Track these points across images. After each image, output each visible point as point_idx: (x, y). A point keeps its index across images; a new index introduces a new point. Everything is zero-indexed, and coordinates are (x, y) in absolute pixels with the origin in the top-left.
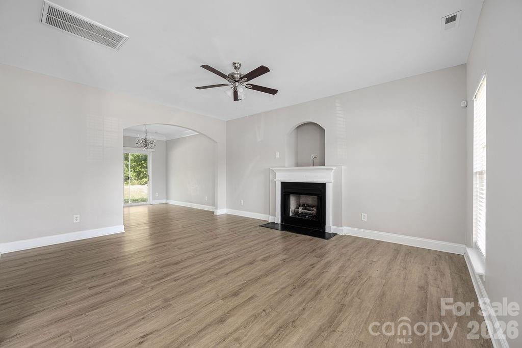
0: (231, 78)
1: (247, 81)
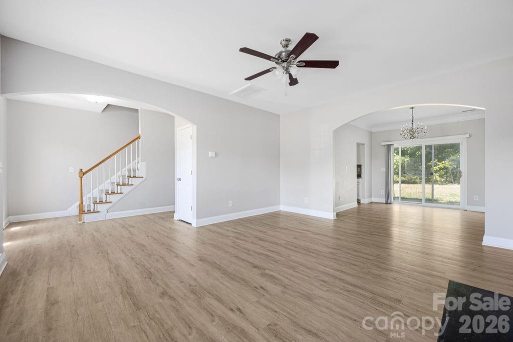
0: (278, 59)
1: (295, 59)
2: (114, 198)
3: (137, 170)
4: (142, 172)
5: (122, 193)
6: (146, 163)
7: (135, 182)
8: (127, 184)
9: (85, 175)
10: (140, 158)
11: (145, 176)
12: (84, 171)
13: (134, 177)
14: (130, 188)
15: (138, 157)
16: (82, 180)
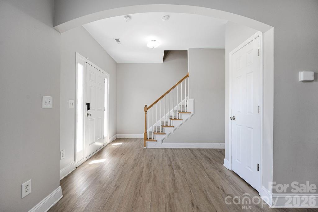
2: (167, 130)
3: (186, 106)
4: (190, 109)
5: (174, 127)
6: (193, 99)
7: (184, 117)
8: (177, 118)
9: (148, 110)
10: (188, 97)
11: (192, 112)
12: (148, 107)
13: (183, 112)
14: (180, 122)
15: (187, 96)
16: (146, 114)
